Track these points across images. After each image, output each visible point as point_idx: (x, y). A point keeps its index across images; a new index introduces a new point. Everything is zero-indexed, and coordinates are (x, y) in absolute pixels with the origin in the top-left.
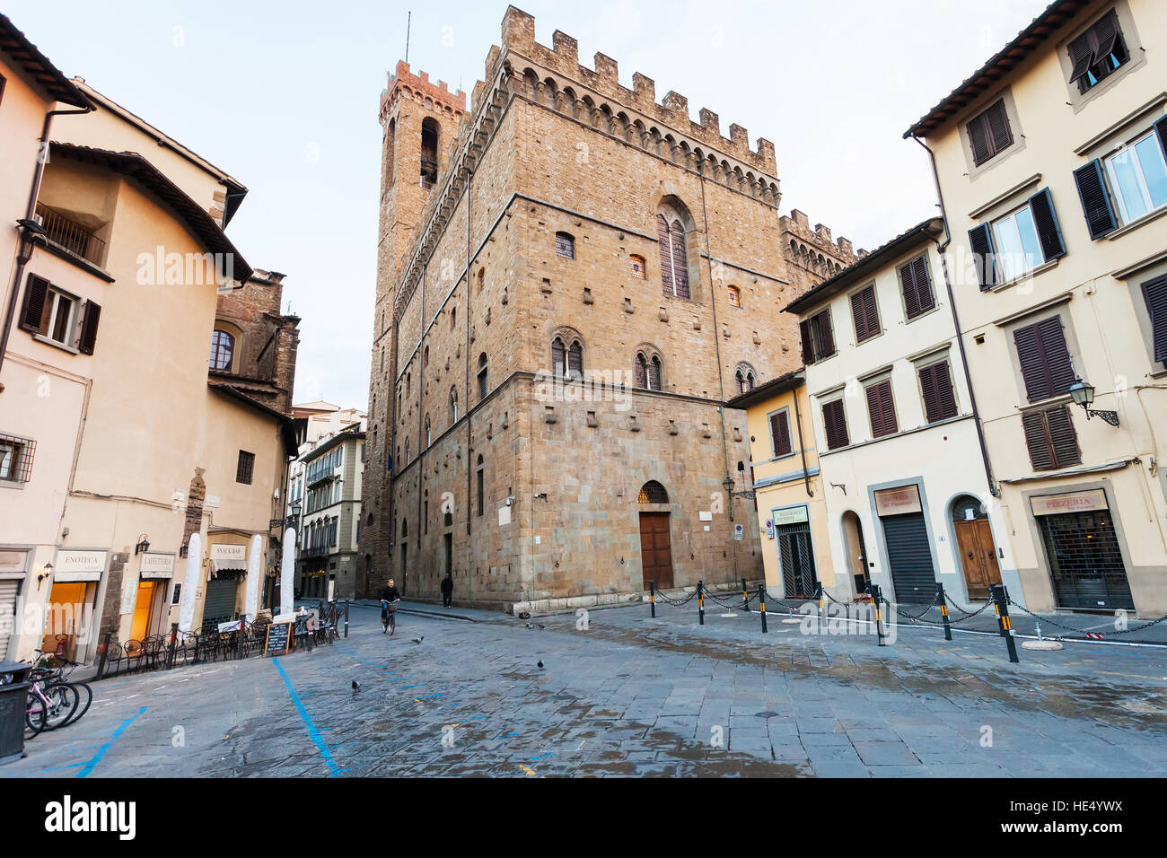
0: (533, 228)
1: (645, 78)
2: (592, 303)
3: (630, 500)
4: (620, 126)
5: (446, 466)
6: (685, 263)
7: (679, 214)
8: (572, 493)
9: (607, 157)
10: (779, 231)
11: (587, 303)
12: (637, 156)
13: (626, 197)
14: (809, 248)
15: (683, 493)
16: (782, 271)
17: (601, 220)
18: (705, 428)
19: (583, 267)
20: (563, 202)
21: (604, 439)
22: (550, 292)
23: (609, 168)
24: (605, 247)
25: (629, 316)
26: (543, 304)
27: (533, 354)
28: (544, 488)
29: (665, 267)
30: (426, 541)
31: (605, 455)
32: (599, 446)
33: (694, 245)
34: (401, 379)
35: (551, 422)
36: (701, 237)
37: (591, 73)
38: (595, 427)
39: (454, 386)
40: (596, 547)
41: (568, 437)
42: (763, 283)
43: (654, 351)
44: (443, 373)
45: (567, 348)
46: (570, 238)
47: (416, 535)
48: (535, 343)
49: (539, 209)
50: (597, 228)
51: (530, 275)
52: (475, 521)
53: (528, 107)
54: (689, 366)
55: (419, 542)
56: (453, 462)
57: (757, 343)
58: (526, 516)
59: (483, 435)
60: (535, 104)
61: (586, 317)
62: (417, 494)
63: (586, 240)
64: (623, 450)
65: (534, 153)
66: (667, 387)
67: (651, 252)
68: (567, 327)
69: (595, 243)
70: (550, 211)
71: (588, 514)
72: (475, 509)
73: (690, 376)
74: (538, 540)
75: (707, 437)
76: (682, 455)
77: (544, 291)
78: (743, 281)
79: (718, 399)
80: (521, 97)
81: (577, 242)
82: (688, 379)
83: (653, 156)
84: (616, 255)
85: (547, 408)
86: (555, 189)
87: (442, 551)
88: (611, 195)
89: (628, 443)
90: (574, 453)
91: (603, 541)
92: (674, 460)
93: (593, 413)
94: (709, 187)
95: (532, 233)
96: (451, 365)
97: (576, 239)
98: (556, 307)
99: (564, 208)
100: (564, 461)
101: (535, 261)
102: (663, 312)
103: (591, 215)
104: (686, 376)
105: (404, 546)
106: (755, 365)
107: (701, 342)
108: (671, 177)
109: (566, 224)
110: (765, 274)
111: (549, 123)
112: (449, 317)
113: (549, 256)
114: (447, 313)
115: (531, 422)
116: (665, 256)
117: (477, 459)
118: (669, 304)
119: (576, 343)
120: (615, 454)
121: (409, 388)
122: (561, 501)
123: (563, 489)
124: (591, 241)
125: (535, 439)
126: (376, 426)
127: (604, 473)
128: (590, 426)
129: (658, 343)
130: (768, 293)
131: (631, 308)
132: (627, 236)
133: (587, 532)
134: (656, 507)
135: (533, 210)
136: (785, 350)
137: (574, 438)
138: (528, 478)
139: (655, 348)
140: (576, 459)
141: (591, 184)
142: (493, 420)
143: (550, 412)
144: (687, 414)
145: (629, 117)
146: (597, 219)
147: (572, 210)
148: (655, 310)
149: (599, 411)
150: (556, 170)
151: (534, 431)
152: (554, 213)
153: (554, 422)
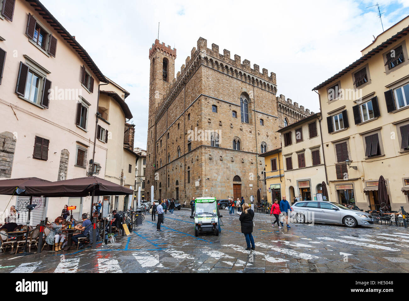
0: (206, 104)
1: (238, 56)
3: (231, 180)
4: (230, 72)
5: (176, 168)
6: (247, 112)
7: (246, 97)
8: (216, 178)
9: (227, 81)
10: (276, 101)
11: (220, 125)
12: (235, 81)
13: (232, 93)
14: (285, 106)
15: (245, 179)
16: (276, 114)
17: (224, 101)
18: (252, 161)
19: (219, 115)
20: (214, 96)
21: (224, 164)
22: (210, 123)
23: (227, 85)
24: (225, 109)
25: (232, 129)
26: (209, 126)
28: (208, 177)
29: (242, 114)
30: (169, 189)
31: (224, 168)
32: (223, 166)
33: (251, 107)
34: (158, 141)
35: (210, 159)
36: (252, 105)
37: (222, 56)
38: (222, 160)
39: (179, 146)
40: (222, 193)
41: (215, 163)
42: (270, 118)
43: (238, 139)
44: (175, 142)
46: (216, 107)
47: (165, 187)
49: (208, 98)
50: (223, 103)
51: (205, 118)
52: (187, 185)
53: (205, 68)
54: (248, 143)
55: (166, 189)
56: (179, 168)
57: (268, 136)
58: (204, 184)
59: (190, 161)
60: (207, 67)
61: (220, 129)
62: (165, 176)
63: (220, 107)
64: (229, 167)
65: (206, 81)
66: (242, 149)
67: (238, 110)
69: (223, 108)
70: (210, 99)
71: (220, 184)
72: (187, 181)
73: (248, 146)
74: (207, 190)
75: (252, 163)
76: (245, 168)
77: (209, 122)
78: (264, 118)
79: (256, 153)
80: (203, 65)
81: (218, 107)
82: (247, 147)
83: (240, 80)
84: (228, 111)
85: (209, 155)
86: (212, 92)
87: (175, 192)
88: (227, 93)
89: (230, 165)
90: (216, 167)
91: (224, 191)
92: (243, 170)
93: (222, 156)
94: (256, 89)
95: (206, 105)
96: (178, 140)
98: (212, 127)
99: (214, 98)
100: (214, 169)
101: (207, 114)
102: (241, 127)
103: (222, 99)
104: (247, 146)
105: (160, 190)
106: (267, 143)
107: (251, 136)
108: (244, 86)
109: (215, 102)
110: (271, 115)
111: (211, 72)
112: (177, 126)
113: (210, 112)
114: (176, 124)
115: (205, 159)
116: (242, 110)
117: (187, 168)
118: (243, 125)
120: (227, 168)
121: (161, 144)
122: (213, 180)
123: (213, 177)
125: (206, 164)
126: (150, 155)
127: (224, 173)
128: (221, 160)
129: (239, 136)
130: (272, 121)
131: (232, 126)
132: (232, 105)
133: (219, 189)
134: (237, 183)
135: (206, 99)
136: (276, 138)
137: (216, 163)
138: (204, 174)
139: (238, 138)
140: (217, 169)
141: (222, 90)
142: (193, 157)
143: (210, 156)
144: (247, 157)
145: (233, 69)
146: (223, 100)
147: (216, 98)
148: (239, 127)
149: (223, 156)
150: (212, 86)
151: (206, 161)
152: (212, 99)
153: (211, 159)
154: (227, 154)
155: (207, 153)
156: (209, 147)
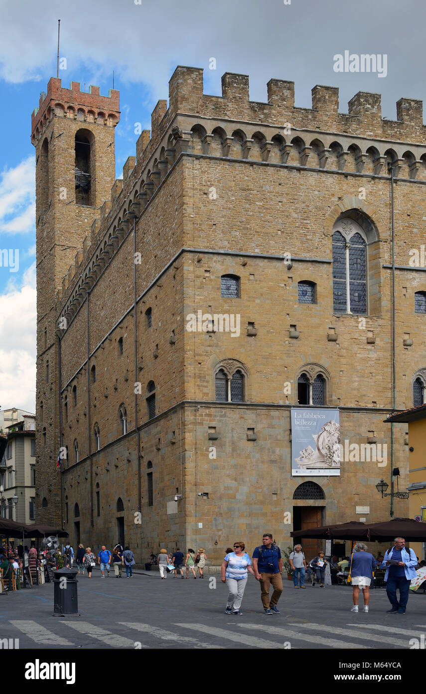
0: (198, 277)
2: (255, 335)
3: (286, 497)
6: (364, 277)
7: (361, 227)
8: (231, 492)
9: (278, 189)
11: (250, 335)
12: (312, 178)
13: (298, 224)
15: (340, 491)
17: (268, 255)
18: (370, 434)
19: (248, 303)
20: (229, 245)
21: (262, 449)
23: (279, 199)
24: (271, 280)
25: (294, 341)
26: (208, 343)
27: (198, 386)
28: (206, 489)
29: (339, 286)
31: (263, 462)
32: (258, 456)
33: (377, 257)
35: (213, 439)
36: (385, 247)
37: (261, 106)
38: (254, 440)
40: (249, 532)
41: (229, 449)
43: (319, 370)
45: (230, 377)
46: (236, 278)
47: (89, 517)
48: (200, 377)
49: (205, 258)
50: (262, 263)
52: (145, 509)
53: (196, 162)
54: (358, 379)
56: (123, 464)
58: (190, 508)
59: (151, 446)
60: (202, 157)
61: (249, 348)
62: (88, 486)
63: (252, 277)
64: (280, 459)
65: (201, 205)
66: (332, 400)
67: (323, 275)
68: (230, 359)
69: (261, 277)
70: (215, 258)
71: (245, 508)
72: (145, 500)
73: (357, 389)
74: (200, 525)
75: (372, 443)
79: (388, 407)
80: (188, 156)
81: (242, 281)
82: (355, 392)
83: (332, 173)
84: (283, 285)
85: (210, 428)
86: (222, 236)
88: (280, 226)
91: (256, 526)
93: (253, 429)
94: (401, 189)
95: (199, 280)
97: (241, 279)
98: (220, 344)
99: (230, 252)
100: (224, 467)
101: (202, 307)
102: (332, 332)
103: (257, 252)
104: (352, 389)
107: (374, 356)
108: (352, 190)
109: (232, 266)
111: (216, 171)
112: (116, 345)
113: (214, 299)
115: (196, 440)
116: (339, 275)
117: (146, 464)
118: (340, 323)
119: (238, 372)
120: (272, 462)
122: (220, 498)
123: (222, 488)
124: (257, 277)
125: (199, 452)
127: (261, 477)
128: (249, 440)
129: (325, 362)
131: (296, 333)
132: (294, 265)
133: (243, 521)
134: (310, 503)
135: (199, 261)
137: (234, 450)
138: (193, 481)
139: (320, 366)
140: (235, 466)
141: (258, 221)
142: (161, 436)
143: (212, 431)
144: (351, 423)
145: (305, 139)
146: (265, 255)
147: (238, 253)
148: (323, 331)
149: (258, 427)
150: (223, 217)
151: (198, 446)
152: (220, 258)
153: (215, 439)
154: (275, 422)
155: (201, 424)
156: (207, 405)
